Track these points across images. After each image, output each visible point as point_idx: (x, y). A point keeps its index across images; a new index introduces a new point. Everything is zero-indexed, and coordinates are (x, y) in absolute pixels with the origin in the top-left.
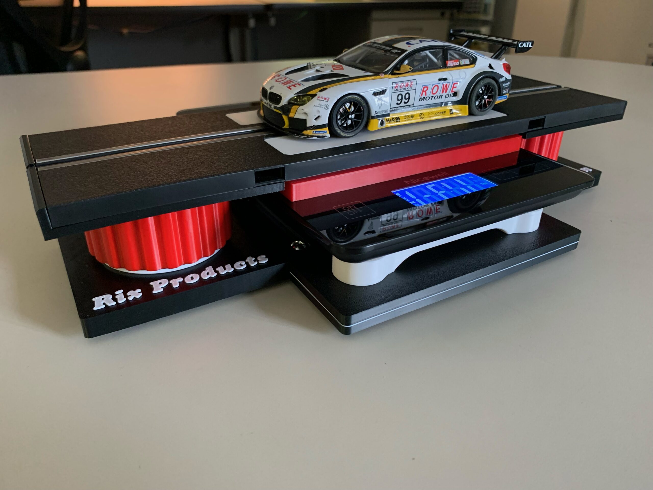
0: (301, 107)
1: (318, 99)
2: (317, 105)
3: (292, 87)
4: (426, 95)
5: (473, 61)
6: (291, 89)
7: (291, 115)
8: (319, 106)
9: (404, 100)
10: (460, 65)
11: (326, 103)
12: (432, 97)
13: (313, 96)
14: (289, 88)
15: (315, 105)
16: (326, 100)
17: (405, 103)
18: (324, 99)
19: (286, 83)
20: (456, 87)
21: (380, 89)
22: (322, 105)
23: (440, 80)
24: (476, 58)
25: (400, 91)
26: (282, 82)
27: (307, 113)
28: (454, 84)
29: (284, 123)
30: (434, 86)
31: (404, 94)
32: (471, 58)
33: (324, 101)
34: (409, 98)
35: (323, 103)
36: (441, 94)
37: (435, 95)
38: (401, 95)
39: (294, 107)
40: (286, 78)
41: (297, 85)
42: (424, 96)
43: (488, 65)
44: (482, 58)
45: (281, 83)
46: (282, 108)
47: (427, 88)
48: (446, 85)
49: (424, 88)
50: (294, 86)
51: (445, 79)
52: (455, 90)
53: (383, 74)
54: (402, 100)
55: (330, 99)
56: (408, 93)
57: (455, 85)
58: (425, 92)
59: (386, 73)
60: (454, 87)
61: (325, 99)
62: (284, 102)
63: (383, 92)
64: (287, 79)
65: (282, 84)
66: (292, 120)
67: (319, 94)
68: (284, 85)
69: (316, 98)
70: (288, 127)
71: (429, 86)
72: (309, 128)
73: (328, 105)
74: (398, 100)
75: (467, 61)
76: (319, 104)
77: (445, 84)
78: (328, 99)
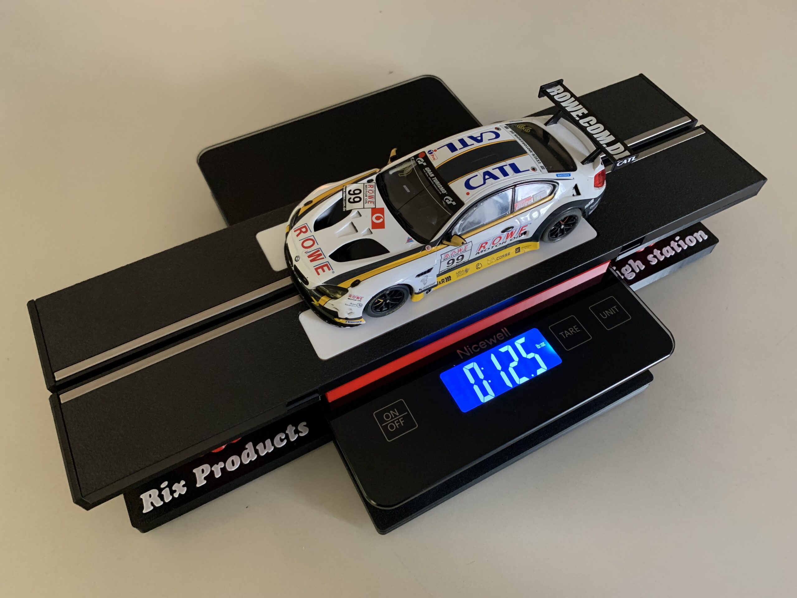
1: (349, 298)
2: (348, 304)
8: (350, 305)
11: (359, 302)
15: (346, 304)
16: (359, 300)
18: (356, 298)
22: (354, 304)
27: (338, 308)
33: (356, 300)
35: (356, 302)
55: (363, 299)
61: (358, 298)
67: (351, 290)
73: (361, 304)
76: (351, 303)
78: (361, 298)
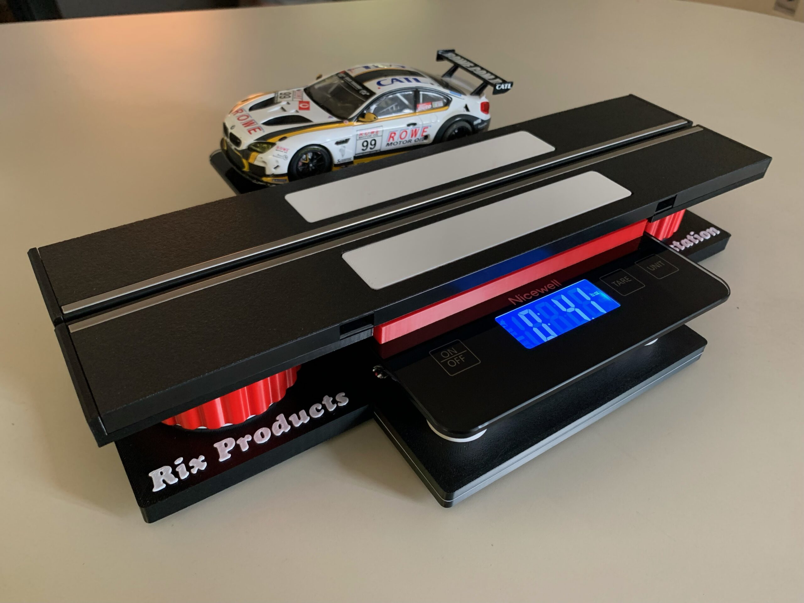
0: (260, 155)
1: (277, 149)
2: (276, 155)
3: (252, 132)
4: (393, 140)
5: (448, 103)
6: (250, 133)
7: (251, 161)
9: (370, 146)
10: (433, 109)
11: (285, 154)
12: (400, 142)
13: (273, 144)
14: (249, 132)
15: (274, 155)
16: (285, 151)
17: (371, 148)
19: (247, 125)
20: (426, 132)
21: (343, 138)
22: (280, 156)
23: (409, 125)
24: (451, 98)
25: (365, 138)
26: (243, 121)
27: (266, 161)
28: (424, 128)
29: (244, 167)
30: (402, 131)
31: (369, 140)
32: (445, 99)
33: (283, 151)
34: (375, 144)
35: (282, 154)
36: (410, 138)
37: (403, 140)
38: (367, 141)
39: (254, 154)
40: (248, 116)
41: (257, 130)
42: (391, 140)
43: (464, 106)
44: (459, 99)
45: (243, 123)
46: (242, 152)
47: (395, 133)
48: (416, 130)
49: (391, 134)
50: (254, 130)
51: (414, 124)
52: (425, 134)
53: (347, 121)
54: (367, 146)
55: (289, 151)
56: (375, 140)
57: (425, 130)
58: (393, 137)
59: (350, 120)
60: (424, 131)
61: (284, 149)
62: (244, 146)
63: (346, 141)
64: (249, 119)
65: (243, 125)
66: (251, 165)
67: (279, 144)
68: (245, 127)
69: (274, 148)
70: (248, 171)
71: (396, 132)
72: (268, 176)
73: (287, 156)
74: (363, 146)
75: (441, 104)
76: (278, 155)
77: (414, 129)
78: (287, 150)
